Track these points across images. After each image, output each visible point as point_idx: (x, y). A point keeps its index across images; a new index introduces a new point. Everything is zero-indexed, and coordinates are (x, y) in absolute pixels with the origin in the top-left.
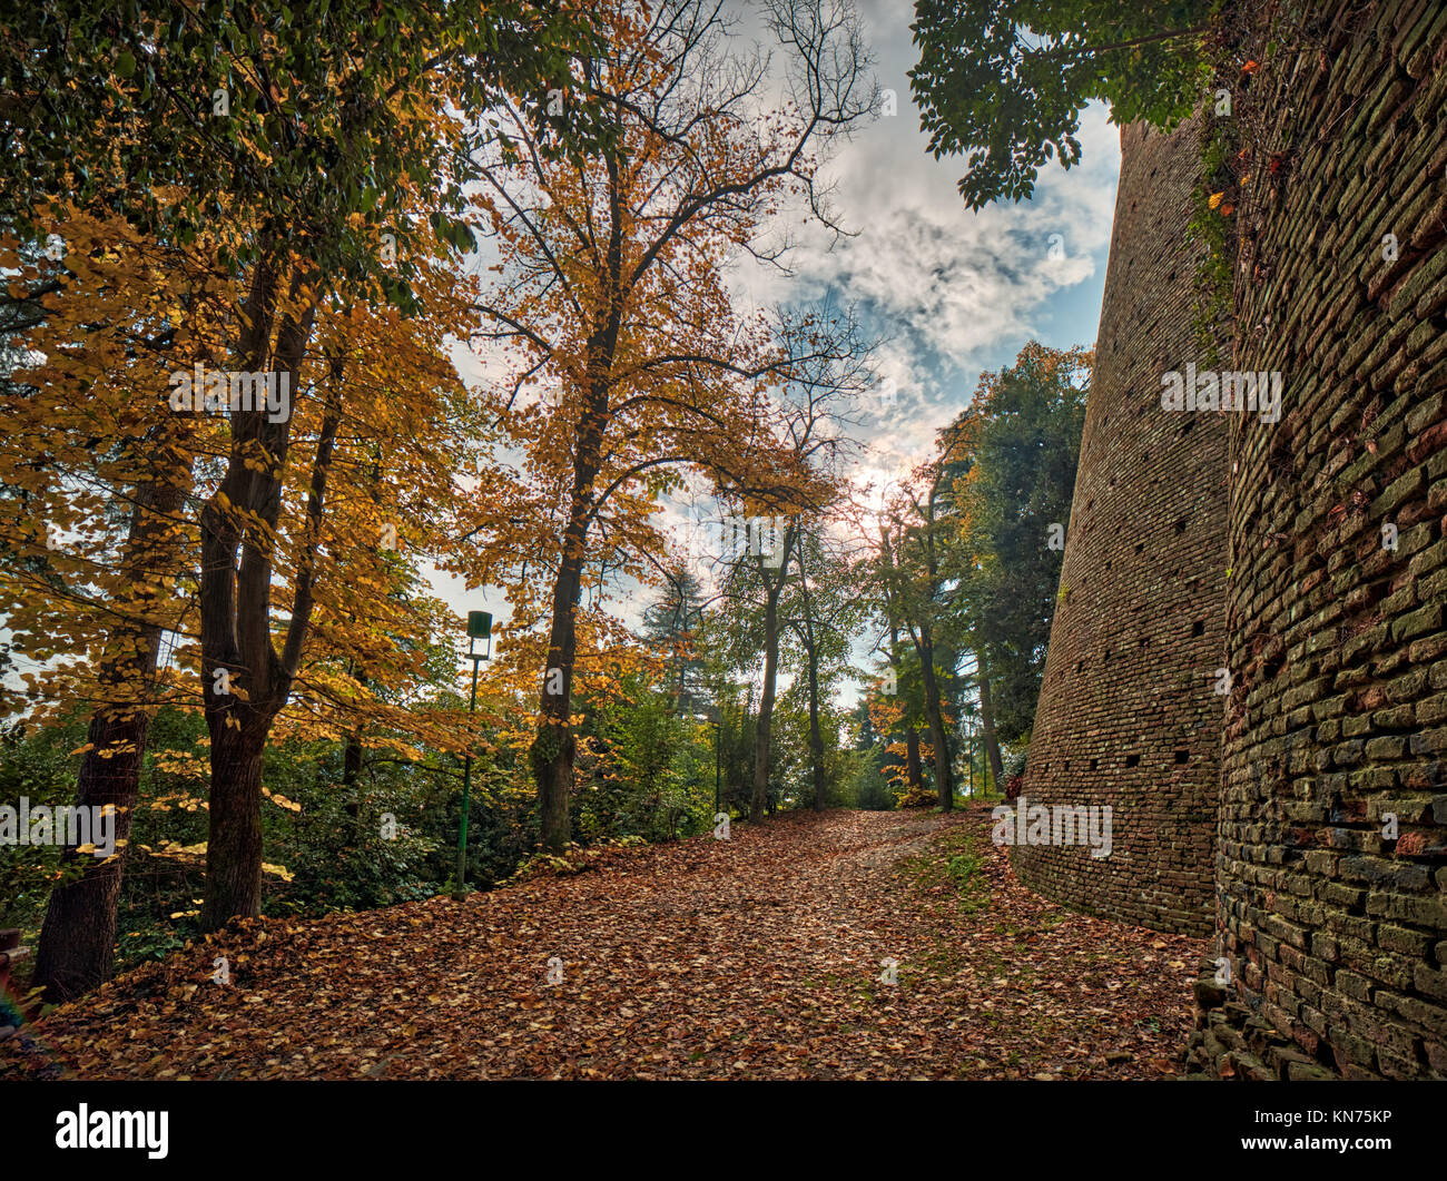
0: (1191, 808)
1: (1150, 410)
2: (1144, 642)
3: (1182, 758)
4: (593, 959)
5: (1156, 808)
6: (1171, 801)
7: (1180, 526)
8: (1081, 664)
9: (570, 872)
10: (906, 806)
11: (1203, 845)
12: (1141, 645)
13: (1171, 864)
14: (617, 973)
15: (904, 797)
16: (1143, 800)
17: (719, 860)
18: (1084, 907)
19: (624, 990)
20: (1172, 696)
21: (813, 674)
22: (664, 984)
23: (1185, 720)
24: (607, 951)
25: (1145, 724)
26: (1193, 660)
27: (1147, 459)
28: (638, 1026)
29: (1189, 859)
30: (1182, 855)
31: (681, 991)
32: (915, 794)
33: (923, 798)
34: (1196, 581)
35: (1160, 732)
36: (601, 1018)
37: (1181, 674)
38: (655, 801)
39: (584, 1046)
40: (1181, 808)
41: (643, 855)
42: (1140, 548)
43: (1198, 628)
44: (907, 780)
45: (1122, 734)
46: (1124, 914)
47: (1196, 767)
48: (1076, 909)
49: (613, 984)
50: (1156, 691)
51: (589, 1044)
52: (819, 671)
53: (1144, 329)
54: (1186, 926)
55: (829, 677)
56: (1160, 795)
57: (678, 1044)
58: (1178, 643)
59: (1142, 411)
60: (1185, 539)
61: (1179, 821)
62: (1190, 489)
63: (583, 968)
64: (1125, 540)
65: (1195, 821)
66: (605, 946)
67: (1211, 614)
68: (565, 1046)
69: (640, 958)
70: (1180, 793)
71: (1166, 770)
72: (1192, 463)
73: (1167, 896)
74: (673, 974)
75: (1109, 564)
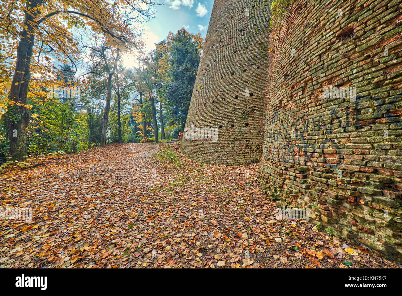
0: (235, 137)
1: (226, 46)
2: (223, 99)
3: (233, 126)
4: (58, 199)
5: (226, 138)
6: (230, 136)
7: (233, 74)
8: (205, 104)
9: (29, 167)
10: (143, 142)
11: (237, 146)
12: (223, 100)
13: (230, 150)
14: (74, 202)
15: (142, 140)
16: (223, 136)
17: (94, 158)
18: (208, 162)
19: (80, 208)
20: (230, 112)
21: (119, 103)
22: (97, 202)
23: (234, 117)
24: (64, 194)
25: (224, 118)
26: (235, 104)
27: (224, 57)
28: (96, 221)
29: (234, 149)
30: (233, 148)
31: (106, 203)
32: (146, 139)
33: (148, 140)
34: (236, 87)
35: (227, 120)
36: (75, 222)
37: (233, 107)
38: (66, 139)
39: (74, 237)
40: (232, 138)
41: (64, 158)
42: (222, 77)
43: (237, 97)
44: (143, 135)
45: (217, 121)
46: (219, 163)
47: (236, 128)
48: (206, 163)
49: (74, 207)
50: (226, 111)
51: (75, 236)
52: (121, 102)
53: (225, 27)
54: (233, 164)
55: (123, 104)
56: (227, 135)
57: (118, 224)
58: (232, 100)
59: (224, 46)
60: (234, 77)
61: (232, 140)
62: (235, 66)
63: (55, 203)
64: (218, 75)
65: (236, 140)
66: (62, 193)
67: (240, 94)
68: (63, 241)
69: (81, 194)
70: (232, 134)
71: (229, 129)
72: (236, 60)
73: (229, 157)
74: (99, 197)
75: (213, 80)
